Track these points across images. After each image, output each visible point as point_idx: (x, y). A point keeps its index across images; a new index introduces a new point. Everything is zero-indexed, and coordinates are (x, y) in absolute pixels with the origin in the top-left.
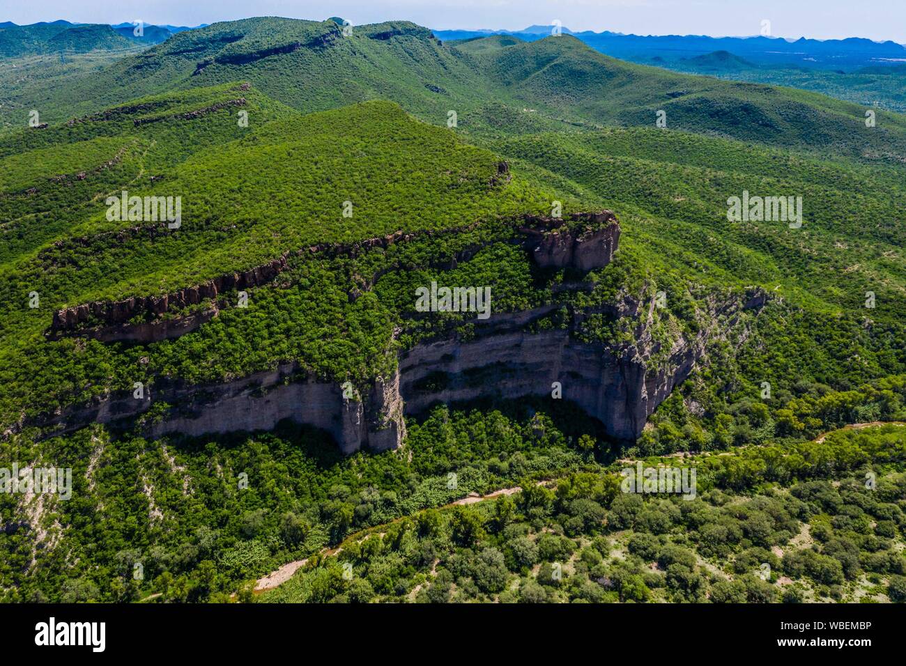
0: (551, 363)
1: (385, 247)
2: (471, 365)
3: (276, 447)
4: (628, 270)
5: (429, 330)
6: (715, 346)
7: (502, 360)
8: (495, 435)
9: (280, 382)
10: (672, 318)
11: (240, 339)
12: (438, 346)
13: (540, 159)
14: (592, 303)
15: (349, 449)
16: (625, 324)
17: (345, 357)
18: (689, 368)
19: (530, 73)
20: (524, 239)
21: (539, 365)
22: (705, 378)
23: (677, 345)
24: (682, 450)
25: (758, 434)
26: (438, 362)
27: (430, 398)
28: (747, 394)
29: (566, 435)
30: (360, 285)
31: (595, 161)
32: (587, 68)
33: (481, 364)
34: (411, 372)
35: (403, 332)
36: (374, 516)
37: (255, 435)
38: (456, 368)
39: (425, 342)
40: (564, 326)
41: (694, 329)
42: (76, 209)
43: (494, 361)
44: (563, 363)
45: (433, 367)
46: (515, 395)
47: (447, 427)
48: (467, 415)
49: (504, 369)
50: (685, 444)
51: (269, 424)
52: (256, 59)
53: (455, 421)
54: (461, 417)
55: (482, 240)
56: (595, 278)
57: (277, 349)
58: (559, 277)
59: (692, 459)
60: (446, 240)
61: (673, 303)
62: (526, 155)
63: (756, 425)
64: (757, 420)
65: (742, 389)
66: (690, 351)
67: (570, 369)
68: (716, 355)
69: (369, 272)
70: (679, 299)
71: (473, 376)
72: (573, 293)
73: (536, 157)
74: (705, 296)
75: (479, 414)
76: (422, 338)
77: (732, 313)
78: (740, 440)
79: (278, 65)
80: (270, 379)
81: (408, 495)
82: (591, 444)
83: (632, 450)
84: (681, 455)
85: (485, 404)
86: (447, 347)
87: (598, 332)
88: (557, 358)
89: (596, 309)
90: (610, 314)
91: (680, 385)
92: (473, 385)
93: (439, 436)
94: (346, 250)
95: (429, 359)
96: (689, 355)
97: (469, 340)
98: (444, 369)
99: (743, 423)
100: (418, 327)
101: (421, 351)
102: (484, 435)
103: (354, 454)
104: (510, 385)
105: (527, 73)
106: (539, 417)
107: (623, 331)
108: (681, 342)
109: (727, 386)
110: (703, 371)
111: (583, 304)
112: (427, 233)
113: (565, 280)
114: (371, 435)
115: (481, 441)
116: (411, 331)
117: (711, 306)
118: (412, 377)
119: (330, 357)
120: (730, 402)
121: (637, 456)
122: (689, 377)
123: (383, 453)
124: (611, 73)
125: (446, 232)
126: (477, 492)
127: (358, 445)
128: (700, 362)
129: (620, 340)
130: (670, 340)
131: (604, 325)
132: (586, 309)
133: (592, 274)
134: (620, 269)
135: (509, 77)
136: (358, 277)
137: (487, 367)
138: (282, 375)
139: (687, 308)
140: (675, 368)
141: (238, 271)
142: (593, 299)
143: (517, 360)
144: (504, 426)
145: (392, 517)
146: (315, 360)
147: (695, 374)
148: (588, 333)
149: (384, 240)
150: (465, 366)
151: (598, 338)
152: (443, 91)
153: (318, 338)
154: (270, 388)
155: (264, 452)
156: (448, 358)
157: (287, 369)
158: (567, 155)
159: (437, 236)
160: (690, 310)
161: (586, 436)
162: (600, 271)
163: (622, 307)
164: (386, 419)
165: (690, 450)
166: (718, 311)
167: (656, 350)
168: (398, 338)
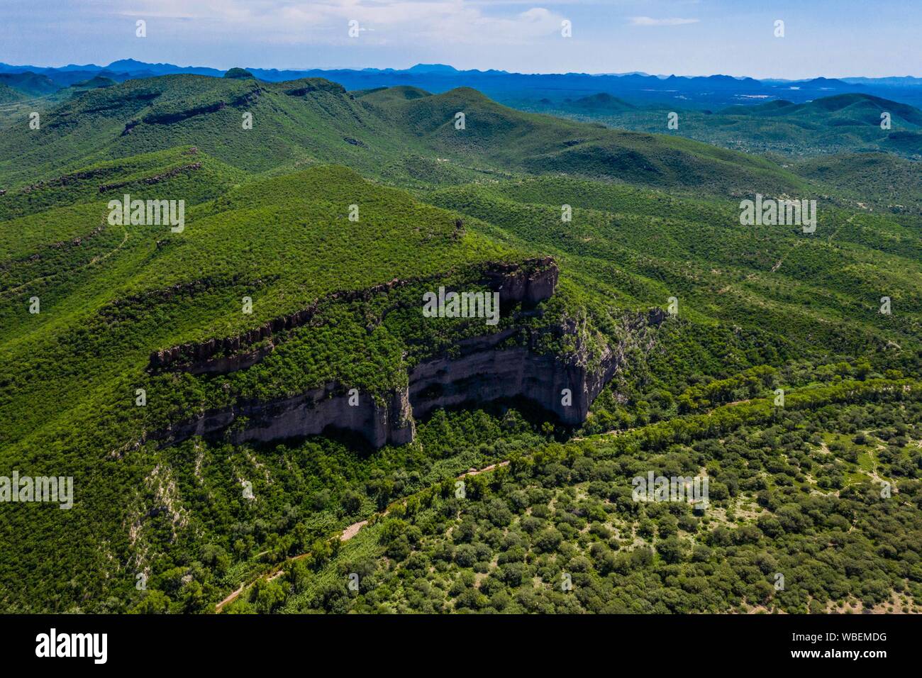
0: (516, 372)
1: (387, 292)
2: (459, 377)
3: (326, 446)
4: (566, 299)
5: (427, 353)
6: (631, 352)
7: (480, 372)
8: (482, 428)
9: (326, 396)
10: (599, 333)
11: (294, 365)
12: (433, 364)
13: (467, 209)
14: (544, 325)
15: (379, 444)
16: (568, 339)
17: (372, 375)
18: (614, 370)
19: (439, 125)
20: (489, 281)
21: (509, 373)
22: (626, 377)
23: (605, 353)
24: (615, 428)
25: (667, 413)
26: (434, 376)
27: (431, 403)
28: (657, 387)
29: (532, 425)
30: (373, 321)
31: (514, 209)
32: (491, 120)
33: (466, 375)
34: (415, 385)
35: (409, 355)
36: (406, 489)
37: (310, 437)
38: (447, 380)
39: (425, 361)
40: (525, 343)
41: (616, 340)
42: (79, 272)
43: (475, 373)
44: (524, 371)
45: (430, 380)
46: (491, 398)
47: (446, 425)
48: (459, 415)
49: (481, 378)
50: (617, 424)
51: (318, 430)
53: (450, 419)
54: (455, 416)
55: (458, 282)
56: (544, 306)
57: (322, 372)
58: (519, 307)
59: (623, 434)
60: (432, 284)
61: (599, 322)
62: (454, 206)
63: (665, 408)
64: (665, 404)
65: (653, 383)
66: (614, 357)
67: (530, 375)
68: (632, 359)
69: (378, 311)
70: (602, 319)
71: (461, 385)
72: (529, 318)
73: (464, 207)
74: (621, 316)
75: (467, 413)
76: (422, 359)
77: (641, 328)
78: (654, 419)
80: (319, 395)
81: (427, 473)
82: (551, 428)
83: (580, 431)
84: (615, 432)
85: (471, 406)
86: (441, 364)
87: (549, 346)
88: (521, 367)
89: (546, 329)
90: (557, 333)
91: (608, 383)
92: (461, 392)
93: (440, 431)
94: (359, 295)
95: (428, 374)
96: (613, 360)
97: (457, 358)
98: (439, 381)
99: (656, 407)
100: (419, 350)
101: (422, 369)
102: (473, 427)
103: (383, 447)
104: (487, 390)
105: (437, 125)
106: (511, 412)
107: (568, 345)
108: (607, 351)
109: (642, 381)
110: (624, 371)
111: (537, 326)
112: (417, 279)
113: (522, 310)
114: (393, 432)
115: (472, 433)
116: (414, 354)
117: (625, 323)
118: (416, 388)
119: (361, 376)
120: (645, 393)
121: (584, 435)
122: (615, 377)
123: (403, 445)
124: (512, 124)
125: (431, 278)
126: (475, 468)
127: (384, 440)
128: (621, 365)
129: (566, 350)
130: (600, 350)
131: (553, 341)
132: (539, 330)
133: (541, 304)
134: (561, 299)
135: (419, 128)
136: (371, 315)
137: (470, 378)
138: (327, 391)
139: (609, 325)
140: (604, 370)
141: (285, 316)
142: (544, 322)
143: (491, 371)
144: (486, 420)
145: (418, 489)
146: (351, 379)
147: (618, 374)
148: (542, 347)
149: (386, 286)
150: (454, 378)
151: (550, 351)
152: (361, 143)
153: (350, 362)
154: (320, 401)
155: (318, 449)
156: (441, 373)
157: (331, 387)
158: (490, 205)
159: (425, 281)
160: (611, 327)
161: (547, 423)
162: (546, 302)
163: (565, 327)
164: (404, 419)
165: (621, 429)
166: (631, 327)
167: (590, 357)
168: (405, 359)
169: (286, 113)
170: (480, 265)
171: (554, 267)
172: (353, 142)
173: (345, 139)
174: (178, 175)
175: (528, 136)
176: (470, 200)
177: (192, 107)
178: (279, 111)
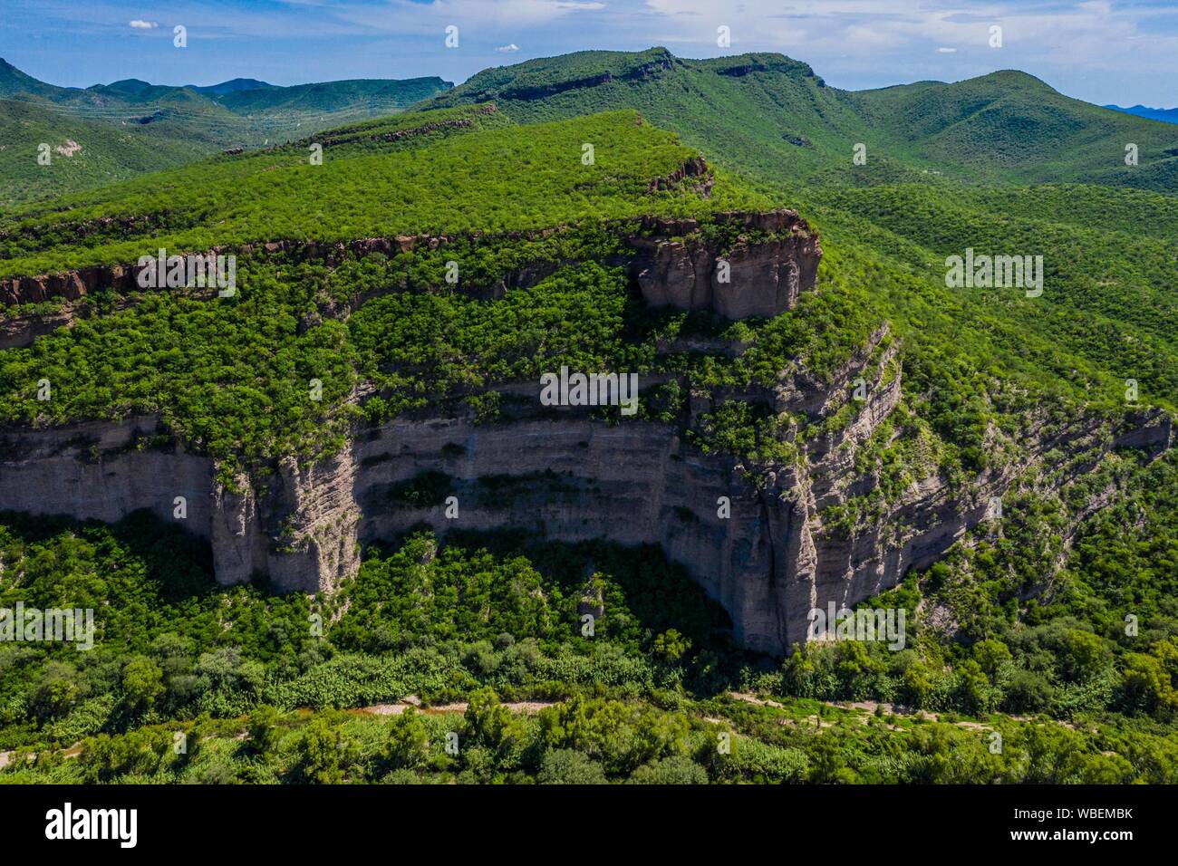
0: (645, 486)
1: (391, 255)
2: (496, 470)
3: (105, 551)
4: (821, 328)
5: (415, 395)
6: (1021, 505)
7: (557, 469)
8: (503, 600)
9: (130, 445)
10: (926, 433)
11: (84, 367)
12: (436, 426)
14: (730, 380)
15: (225, 576)
16: (786, 425)
17: (242, 417)
18: (948, 539)
19: (947, 124)
20: (631, 257)
21: (626, 485)
22: (981, 564)
23: (922, 487)
24: (878, 697)
25: (1067, 696)
26: (438, 455)
27: (414, 516)
28: (1077, 612)
29: (643, 626)
30: (322, 308)
32: (1038, 116)
33: (516, 469)
34: (385, 466)
35: (377, 393)
36: (208, 701)
37: (79, 527)
38: (468, 470)
39: (414, 415)
40: (667, 416)
41: (972, 464)
43: (542, 469)
44: (667, 489)
45: (427, 464)
46: (573, 538)
47: (424, 574)
48: (468, 557)
49: (555, 485)
50: (887, 684)
51: (113, 514)
52: (551, 93)
53: (443, 564)
54: (456, 559)
55: (560, 255)
56: (747, 335)
57: (133, 387)
58: (674, 327)
59: (890, 721)
60: (496, 251)
61: (940, 410)
63: (1068, 676)
64: (1073, 666)
65: (1067, 601)
66: (951, 504)
67: (680, 502)
68: (1021, 524)
69: (345, 289)
70: (954, 406)
71: (494, 490)
72: (696, 358)
74: (1022, 408)
75: (488, 558)
76: (405, 409)
77: (1080, 449)
78: (1017, 702)
79: (577, 102)
80: (115, 436)
81: (289, 677)
82: (676, 649)
83: (774, 678)
84: (871, 707)
85: (504, 544)
86: (453, 431)
87: (731, 435)
88: (657, 475)
89: (738, 391)
90: (763, 405)
91: (922, 571)
92: (493, 504)
93: (400, 584)
94: (322, 251)
95: (422, 448)
96: (948, 512)
97: (486, 423)
98: (448, 470)
99: (1039, 668)
100: (401, 389)
101: (400, 432)
102: (483, 598)
103: (232, 589)
104: (564, 515)
105: (943, 124)
106: (598, 581)
107: (779, 439)
108: (933, 484)
109: (1028, 586)
110: (980, 550)
111: (712, 378)
112: (470, 238)
113: (685, 332)
114: (271, 559)
115: (476, 608)
116: (388, 394)
117: (1031, 429)
118: (384, 475)
119: (216, 413)
120: (1029, 621)
121: (776, 692)
122: (945, 558)
124: (1077, 124)
125: (502, 237)
126: (420, 697)
127: (244, 571)
128: (977, 530)
129: (768, 453)
130: (906, 475)
131: (747, 423)
132: (718, 391)
133: (741, 326)
134: (801, 323)
135: (916, 128)
136: (323, 295)
137: (526, 478)
138: (137, 433)
139: (967, 422)
140: (910, 533)
141: (122, 263)
142: (734, 374)
143: (581, 472)
144: (529, 587)
146: (191, 415)
147: (958, 552)
148: (712, 435)
149: (395, 243)
150: (484, 471)
151: (730, 447)
152: (809, 143)
153: (213, 381)
154: (111, 454)
155: (82, 557)
156: (454, 451)
157: (147, 424)
159: (485, 243)
160: (973, 427)
161: (673, 634)
162: (761, 323)
163: (785, 393)
164: (298, 535)
165: (896, 702)
166: (1047, 441)
167: (863, 487)
168: (362, 402)
169: (702, 95)
170: (624, 223)
171: (799, 241)
172: (799, 142)
173: (785, 137)
174: (432, 132)
175: (1102, 142)
176: (898, 204)
177: (566, 79)
178: (691, 92)
